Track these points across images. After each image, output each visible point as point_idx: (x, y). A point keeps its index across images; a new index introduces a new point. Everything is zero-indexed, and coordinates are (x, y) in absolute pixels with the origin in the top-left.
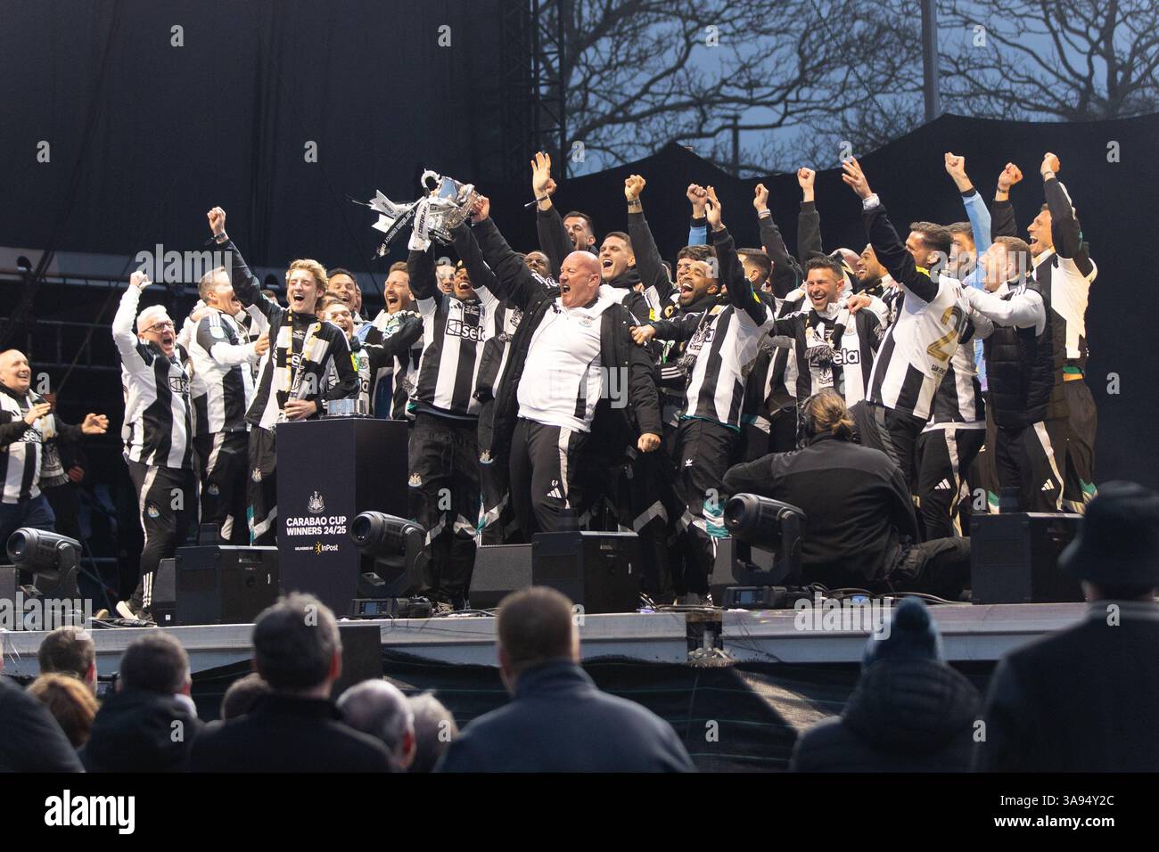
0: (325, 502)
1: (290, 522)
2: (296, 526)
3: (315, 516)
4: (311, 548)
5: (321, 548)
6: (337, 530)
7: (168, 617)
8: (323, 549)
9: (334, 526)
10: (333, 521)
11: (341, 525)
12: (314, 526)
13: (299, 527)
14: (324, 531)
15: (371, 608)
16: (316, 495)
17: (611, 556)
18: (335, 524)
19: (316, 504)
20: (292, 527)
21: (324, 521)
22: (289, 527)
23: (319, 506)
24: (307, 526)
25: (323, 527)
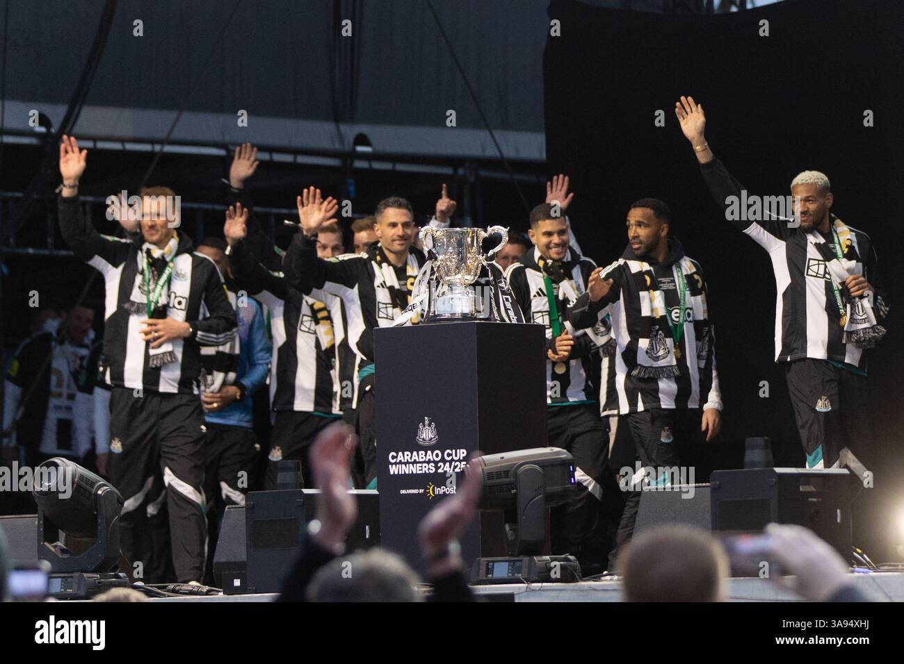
0: (439, 430)
1: (393, 457)
2: (401, 463)
3: (426, 449)
4: (421, 491)
5: (433, 490)
6: (455, 467)
7: (237, 583)
8: (436, 493)
9: (450, 462)
10: (449, 455)
11: (459, 461)
12: (425, 462)
13: (405, 463)
14: (437, 468)
15: (501, 569)
16: (427, 422)
17: (814, 500)
18: (452, 460)
19: (427, 433)
20: (396, 463)
21: (437, 455)
22: (392, 464)
23: (431, 436)
24: (415, 462)
25: (436, 463)
